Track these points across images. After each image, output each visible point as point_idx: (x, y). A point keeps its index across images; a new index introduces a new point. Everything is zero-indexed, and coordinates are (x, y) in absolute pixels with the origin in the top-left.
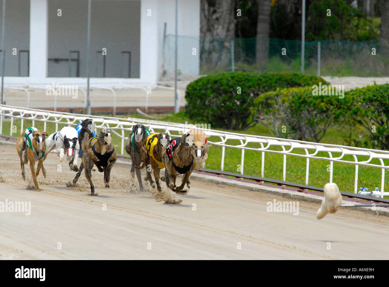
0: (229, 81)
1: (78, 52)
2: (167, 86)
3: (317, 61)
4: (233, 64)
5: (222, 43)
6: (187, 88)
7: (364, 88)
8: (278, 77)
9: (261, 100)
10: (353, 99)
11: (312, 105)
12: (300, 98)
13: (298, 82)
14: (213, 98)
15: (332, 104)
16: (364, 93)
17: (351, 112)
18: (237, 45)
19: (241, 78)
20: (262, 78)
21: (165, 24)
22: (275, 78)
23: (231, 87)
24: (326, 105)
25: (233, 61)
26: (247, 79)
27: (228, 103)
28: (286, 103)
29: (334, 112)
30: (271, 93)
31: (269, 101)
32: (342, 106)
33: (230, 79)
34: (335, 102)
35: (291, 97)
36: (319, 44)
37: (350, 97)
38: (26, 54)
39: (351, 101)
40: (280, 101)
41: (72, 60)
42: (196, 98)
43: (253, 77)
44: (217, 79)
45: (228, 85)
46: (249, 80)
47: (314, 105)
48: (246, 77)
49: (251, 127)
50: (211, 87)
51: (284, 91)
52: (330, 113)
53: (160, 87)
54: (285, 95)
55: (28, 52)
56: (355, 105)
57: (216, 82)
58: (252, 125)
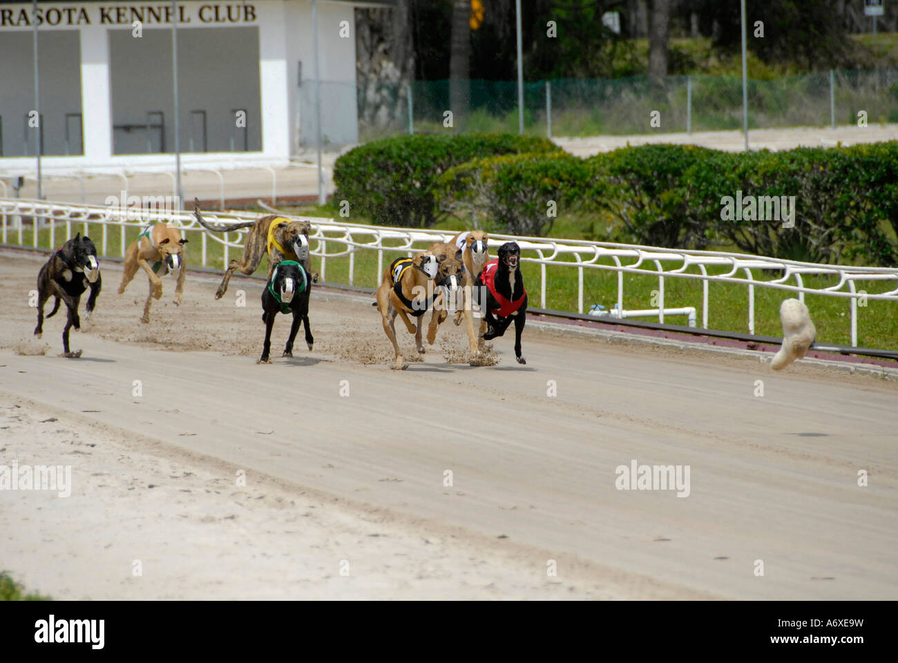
0: (401, 149)
1: (161, 113)
2: (308, 162)
3: (546, 114)
4: (411, 123)
5: (395, 92)
6: (336, 165)
7: (610, 152)
8: (479, 141)
9: (450, 178)
10: (594, 170)
11: (529, 182)
12: (510, 172)
13: (513, 147)
14: (378, 178)
15: (561, 180)
16: (612, 160)
17: (592, 191)
18: (417, 93)
19: (419, 145)
20: (453, 143)
21: (300, 63)
22: (475, 142)
23: (405, 159)
24: (551, 181)
25: (411, 118)
26: (429, 146)
27: (401, 185)
28: (489, 181)
29: (565, 191)
30: (466, 166)
31: (462, 179)
32: (578, 183)
33: (403, 146)
34: (565, 176)
35: (496, 172)
36: (548, 85)
37: (589, 169)
38: (77, 118)
39: (591, 174)
40: (479, 177)
41: (154, 126)
42: (351, 180)
43: (439, 142)
44: (382, 148)
45: (400, 157)
46: (433, 148)
47: (534, 182)
48: (428, 142)
49: (440, 222)
50: (373, 162)
51: (485, 162)
52: (558, 193)
53: (295, 164)
54: (485, 168)
55: (80, 115)
56: (597, 180)
57: (381, 152)
58: (440, 219)
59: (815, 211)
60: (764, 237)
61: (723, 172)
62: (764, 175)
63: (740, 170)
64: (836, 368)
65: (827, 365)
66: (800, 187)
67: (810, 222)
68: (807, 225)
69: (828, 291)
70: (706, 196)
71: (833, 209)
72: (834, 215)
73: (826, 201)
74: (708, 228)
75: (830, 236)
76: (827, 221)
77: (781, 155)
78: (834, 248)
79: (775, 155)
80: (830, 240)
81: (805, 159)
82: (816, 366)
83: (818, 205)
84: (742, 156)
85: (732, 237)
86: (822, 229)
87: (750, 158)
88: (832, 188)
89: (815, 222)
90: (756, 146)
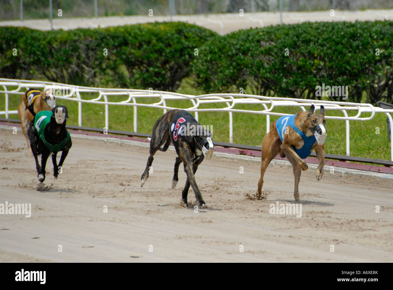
59: (87, 60)
60: (61, 74)
61: (39, 41)
62: (61, 42)
63: (47, 40)
64: (97, 140)
65: (92, 139)
66: (79, 48)
67: (84, 66)
68: (82, 68)
69: (93, 101)
70: (30, 53)
71: (96, 60)
72: (97, 62)
73: (93, 55)
74: (31, 69)
75: (95, 73)
76: (93, 66)
77: (69, 32)
78: (97, 80)
79: (66, 32)
80: (95, 75)
81: (82, 34)
82: (87, 139)
83: (88, 57)
84: (49, 32)
85: (44, 74)
86: (91, 69)
87: (53, 33)
88: (96, 49)
89: (87, 66)
90: (56, 27)
